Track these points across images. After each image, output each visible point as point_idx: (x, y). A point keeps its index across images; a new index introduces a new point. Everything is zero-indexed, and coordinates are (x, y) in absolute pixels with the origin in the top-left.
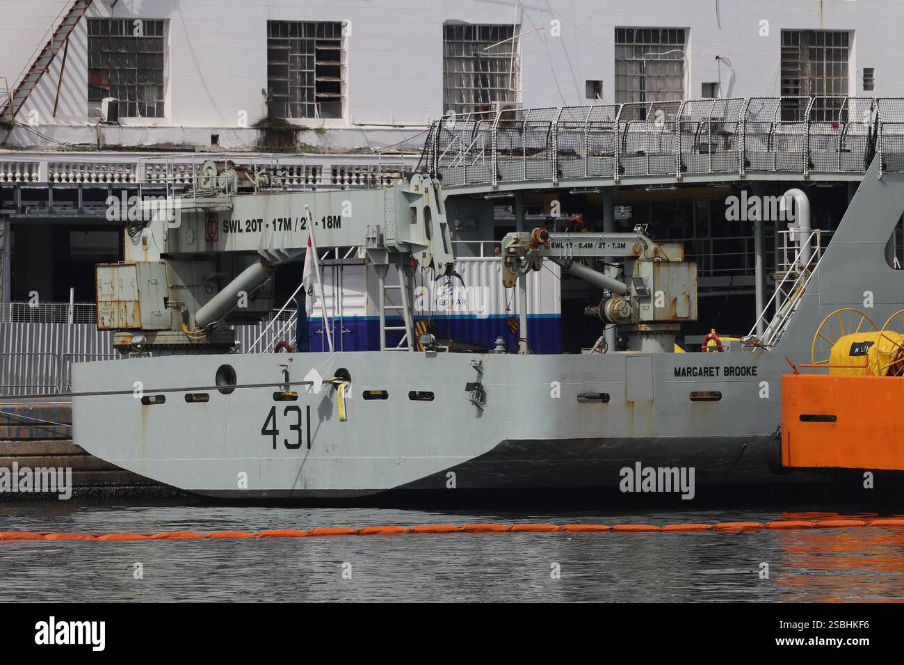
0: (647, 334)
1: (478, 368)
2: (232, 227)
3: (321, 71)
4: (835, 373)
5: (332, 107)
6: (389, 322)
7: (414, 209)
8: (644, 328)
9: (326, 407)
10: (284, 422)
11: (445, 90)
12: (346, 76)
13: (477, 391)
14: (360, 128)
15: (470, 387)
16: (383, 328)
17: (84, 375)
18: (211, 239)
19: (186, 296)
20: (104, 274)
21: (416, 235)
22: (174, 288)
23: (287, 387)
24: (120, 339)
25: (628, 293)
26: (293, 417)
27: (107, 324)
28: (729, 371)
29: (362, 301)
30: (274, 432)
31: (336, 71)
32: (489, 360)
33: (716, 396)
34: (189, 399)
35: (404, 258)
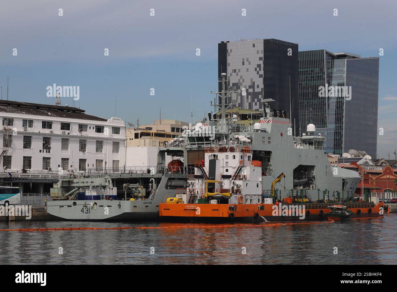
0: (139, 198)
1: (120, 203)
2: (74, 183)
3: (29, 163)
4: (167, 203)
5: (30, 168)
6: (102, 196)
7: (106, 181)
8: (139, 197)
9: (92, 208)
10: (85, 210)
11: (43, 166)
12: (32, 164)
13: (120, 205)
14: (34, 171)
15: (118, 205)
16: (101, 197)
17: (49, 203)
18: (69, 184)
19: (64, 192)
20: (51, 189)
21: (107, 184)
22: (62, 191)
23: (85, 205)
24: (54, 198)
25: (137, 192)
26: (87, 209)
27: (52, 196)
28: (149, 203)
29: (96, 193)
30: (83, 211)
31: (30, 163)
32: (121, 201)
33: (148, 206)
34: (68, 206)
35: (104, 187)
